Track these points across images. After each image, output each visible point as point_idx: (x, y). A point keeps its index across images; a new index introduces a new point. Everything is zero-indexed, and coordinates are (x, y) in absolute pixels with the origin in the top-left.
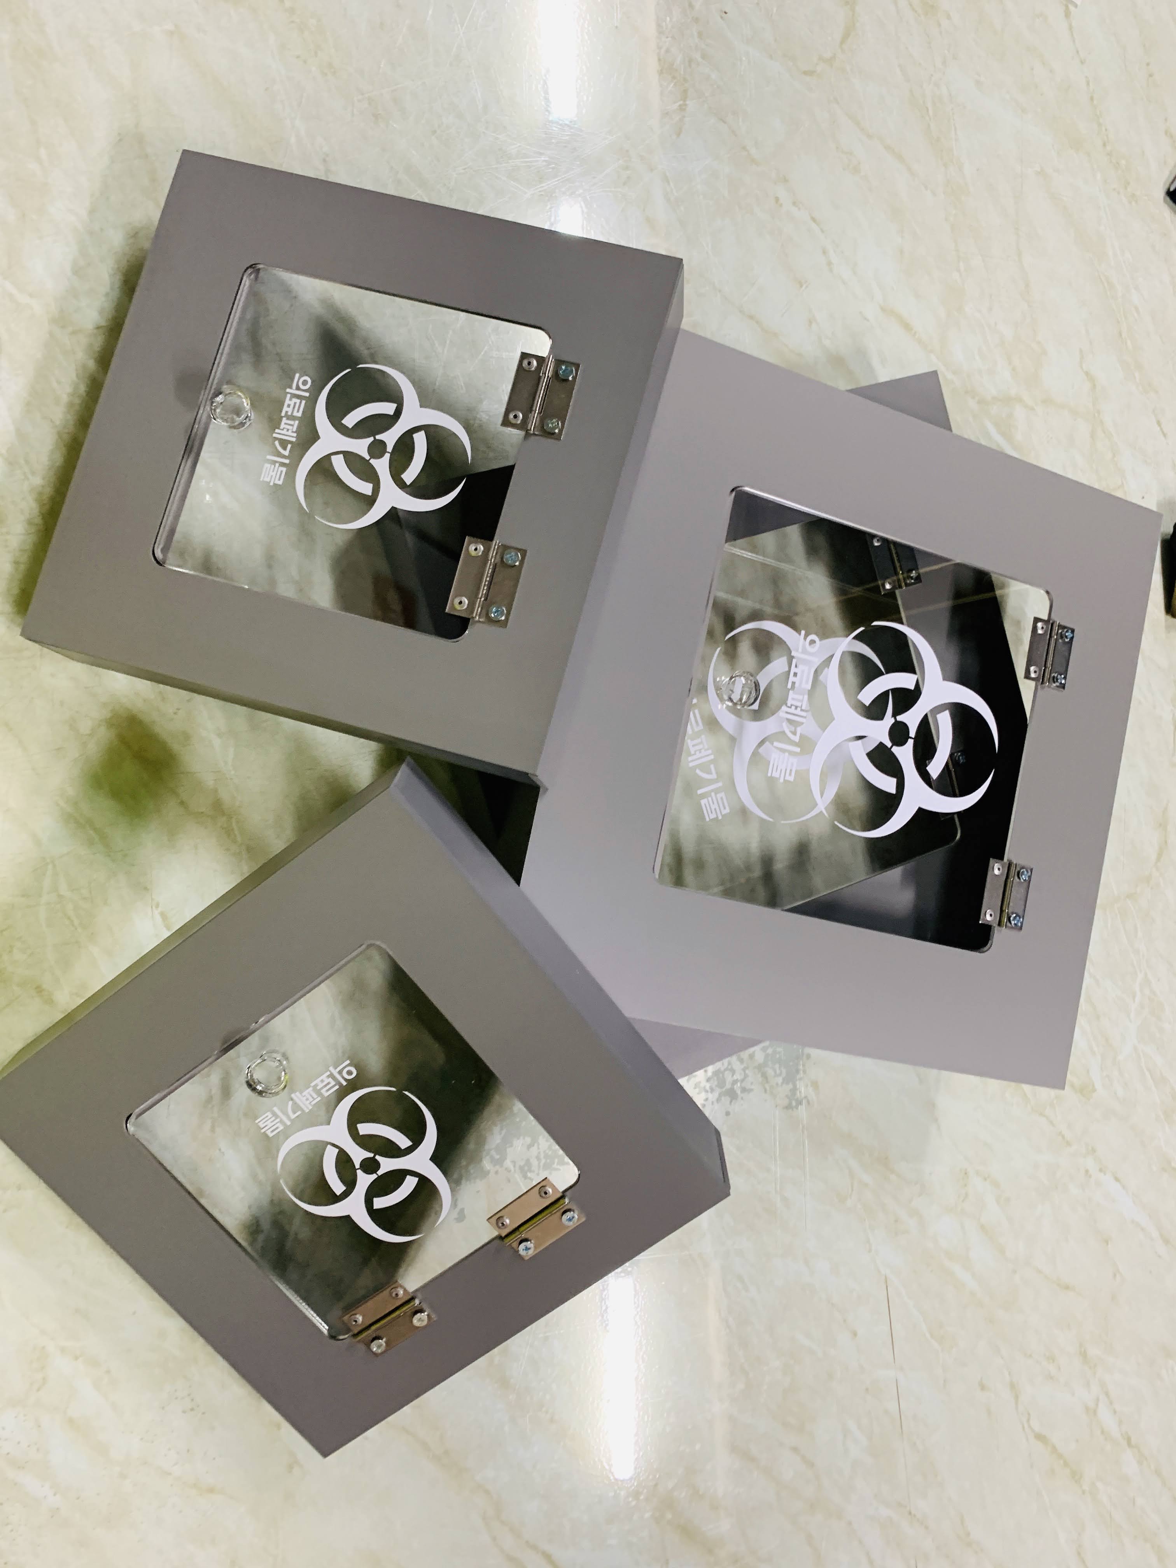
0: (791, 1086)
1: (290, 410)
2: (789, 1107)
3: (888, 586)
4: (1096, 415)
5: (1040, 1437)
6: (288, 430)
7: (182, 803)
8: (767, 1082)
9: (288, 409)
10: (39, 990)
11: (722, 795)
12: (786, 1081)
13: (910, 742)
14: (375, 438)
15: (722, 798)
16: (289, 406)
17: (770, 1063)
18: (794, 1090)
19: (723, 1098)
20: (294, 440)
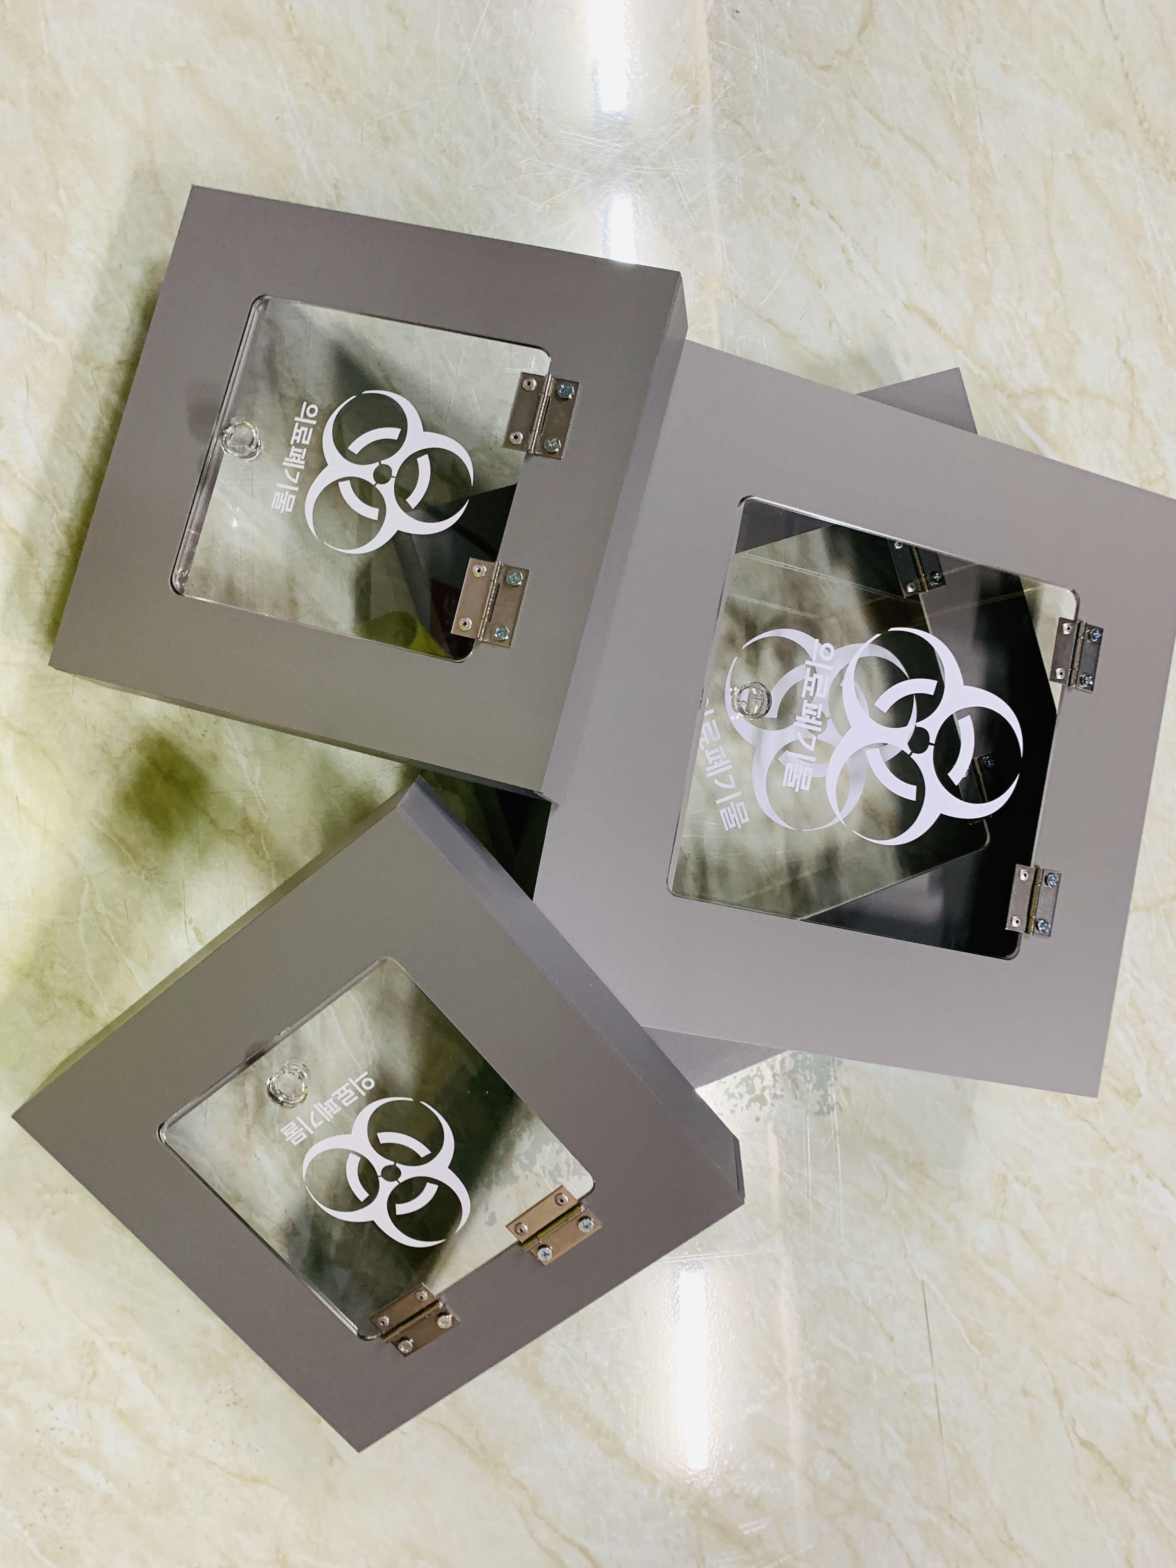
0: (822, 1092)
1: (298, 439)
2: (820, 1113)
3: (910, 590)
4: (1135, 404)
5: (1085, 1444)
6: (297, 458)
7: (212, 822)
8: (798, 1088)
9: (296, 438)
10: (80, 1003)
11: (742, 804)
12: (817, 1087)
13: (931, 748)
14: (380, 463)
15: (741, 808)
16: (297, 434)
17: (800, 1069)
18: (825, 1096)
19: (752, 1104)
20: (303, 467)
